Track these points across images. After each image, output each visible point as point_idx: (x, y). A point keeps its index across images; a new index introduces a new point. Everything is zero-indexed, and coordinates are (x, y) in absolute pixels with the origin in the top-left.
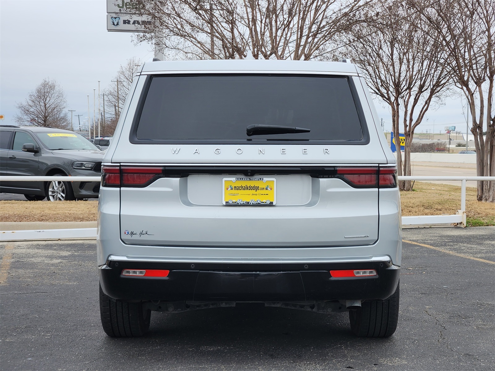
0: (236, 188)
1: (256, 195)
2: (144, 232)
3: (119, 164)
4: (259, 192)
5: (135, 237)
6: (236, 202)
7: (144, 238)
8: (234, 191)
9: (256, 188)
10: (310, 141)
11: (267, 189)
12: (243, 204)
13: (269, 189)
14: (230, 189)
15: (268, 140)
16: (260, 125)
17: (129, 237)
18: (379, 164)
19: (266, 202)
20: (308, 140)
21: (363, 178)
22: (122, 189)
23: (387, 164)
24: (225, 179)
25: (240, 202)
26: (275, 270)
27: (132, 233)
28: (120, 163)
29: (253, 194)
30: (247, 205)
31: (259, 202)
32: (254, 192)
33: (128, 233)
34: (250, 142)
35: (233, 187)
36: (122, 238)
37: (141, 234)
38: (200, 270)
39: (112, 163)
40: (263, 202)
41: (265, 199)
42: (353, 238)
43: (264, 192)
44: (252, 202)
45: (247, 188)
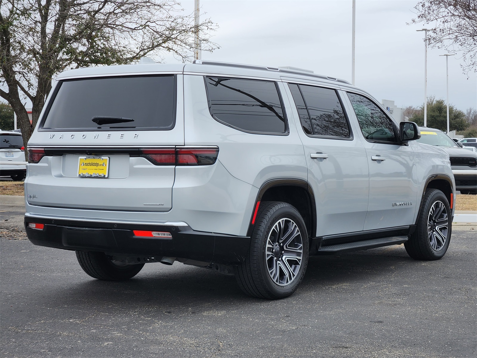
0: (87, 164)
1: (97, 169)
4: (99, 167)
5: (31, 199)
6: (85, 175)
8: (85, 167)
9: (97, 165)
11: (103, 166)
12: (89, 176)
13: (104, 165)
14: (83, 165)
15: (110, 128)
18: (176, 146)
20: (135, 127)
21: (164, 157)
23: (184, 146)
24: (80, 157)
25: (87, 175)
27: (30, 197)
29: (95, 169)
30: (91, 177)
31: (97, 175)
32: (95, 167)
34: (99, 129)
35: (85, 164)
36: (27, 200)
37: (33, 197)
38: (57, 225)
40: (100, 175)
41: (101, 174)
42: (150, 205)
43: (101, 167)
44: (93, 176)
45: (92, 164)
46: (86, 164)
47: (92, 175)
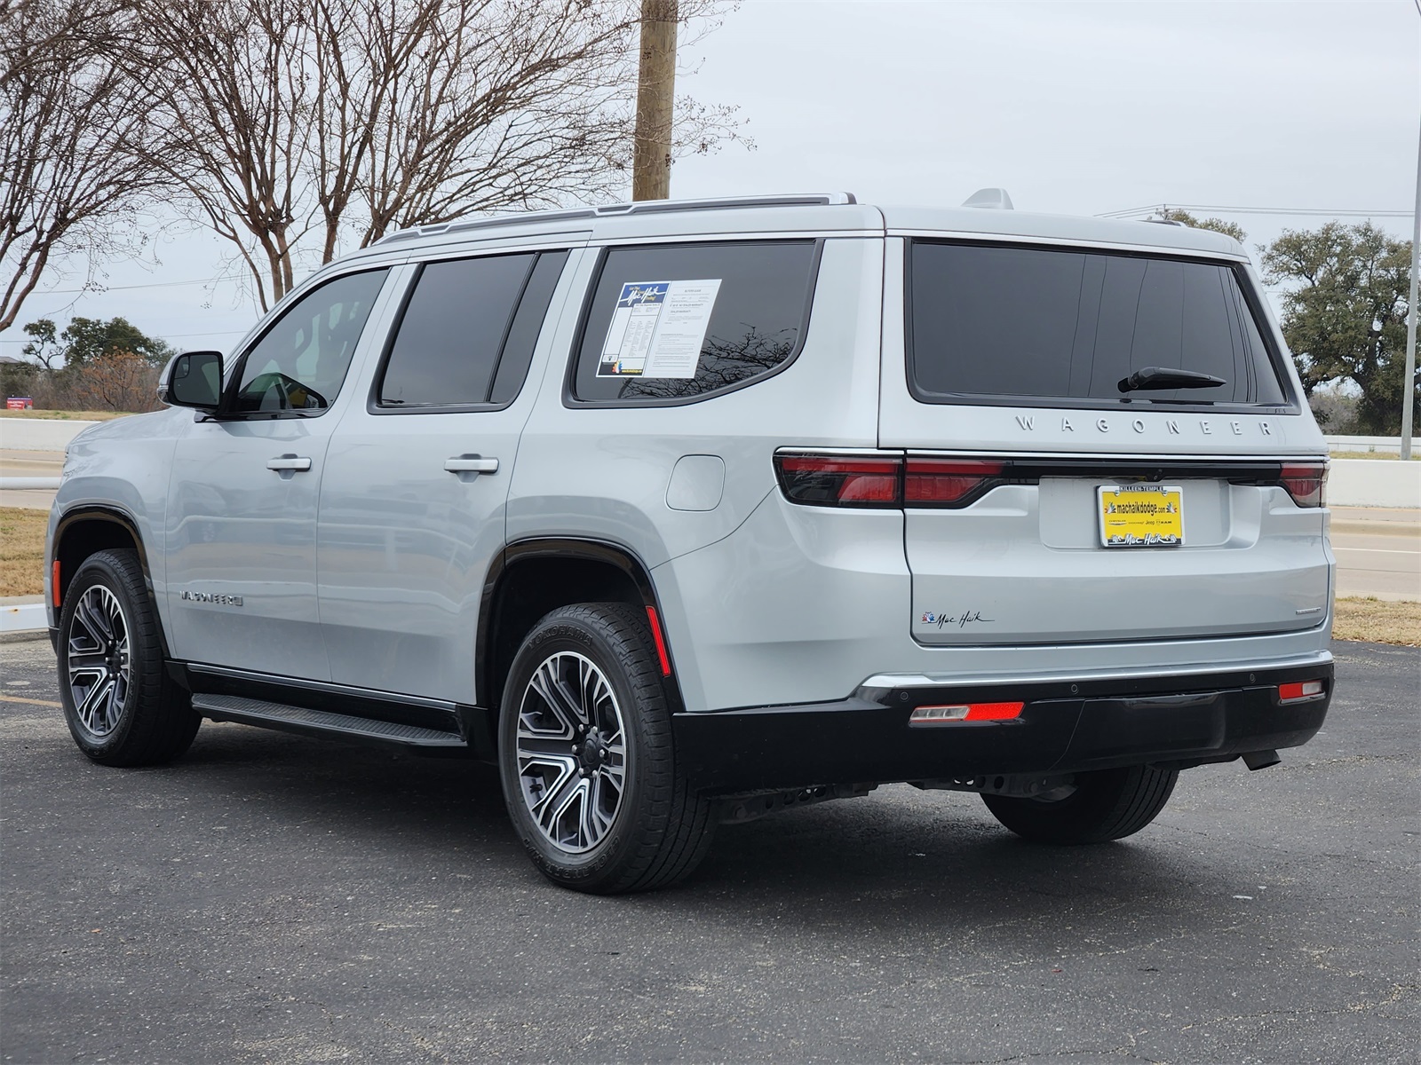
0: (1122, 509)
1: (1153, 523)
2: (971, 616)
3: (902, 452)
4: (1158, 516)
5: (947, 629)
6: (1124, 540)
7: (972, 628)
8: (1119, 516)
9: (1151, 509)
10: (1216, 405)
11: (1169, 511)
12: (1136, 543)
13: (1172, 510)
14: (1110, 510)
15: (1154, 401)
16: (1163, 370)
17: (933, 629)
19: (1169, 540)
22: (909, 511)
25: (1130, 541)
26: (1208, 689)
27: (942, 619)
28: (905, 449)
29: (1148, 523)
30: (1141, 546)
31: (1159, 539)
32: (1148, 516)
33: (932, 619)
34: (1126, 406)
35: (1116, 507)
36: (914, 632)
37: (965, 619)
38: (1086, 697)
39: (878, 448)
40: (1166, 540)
41: (1164, 533)
42: (1307, 613)
43: (1165, 516)
44: (1149, 541)
45: (1138, 509)
46: (1119, 506)
47: (1143, 540)
